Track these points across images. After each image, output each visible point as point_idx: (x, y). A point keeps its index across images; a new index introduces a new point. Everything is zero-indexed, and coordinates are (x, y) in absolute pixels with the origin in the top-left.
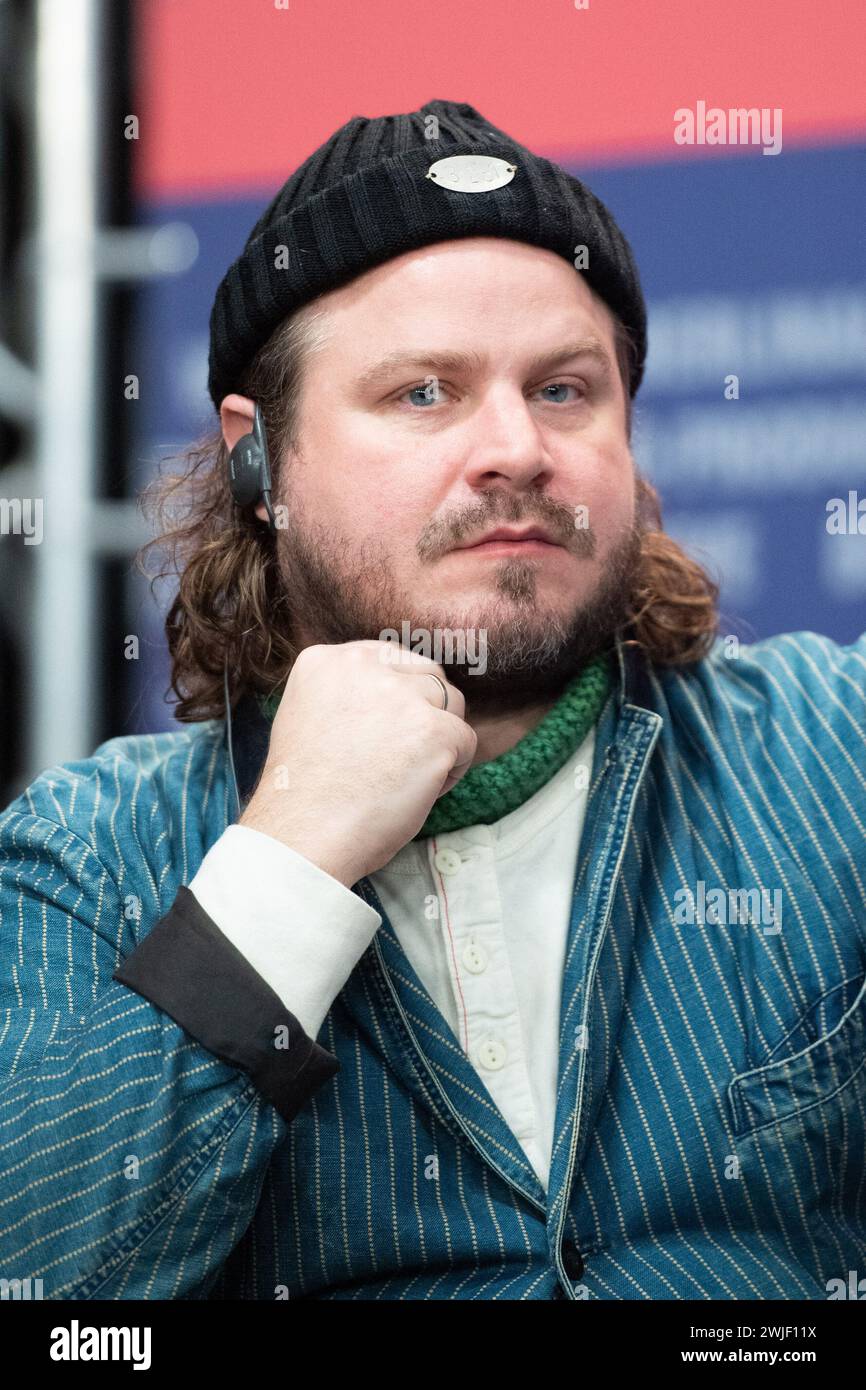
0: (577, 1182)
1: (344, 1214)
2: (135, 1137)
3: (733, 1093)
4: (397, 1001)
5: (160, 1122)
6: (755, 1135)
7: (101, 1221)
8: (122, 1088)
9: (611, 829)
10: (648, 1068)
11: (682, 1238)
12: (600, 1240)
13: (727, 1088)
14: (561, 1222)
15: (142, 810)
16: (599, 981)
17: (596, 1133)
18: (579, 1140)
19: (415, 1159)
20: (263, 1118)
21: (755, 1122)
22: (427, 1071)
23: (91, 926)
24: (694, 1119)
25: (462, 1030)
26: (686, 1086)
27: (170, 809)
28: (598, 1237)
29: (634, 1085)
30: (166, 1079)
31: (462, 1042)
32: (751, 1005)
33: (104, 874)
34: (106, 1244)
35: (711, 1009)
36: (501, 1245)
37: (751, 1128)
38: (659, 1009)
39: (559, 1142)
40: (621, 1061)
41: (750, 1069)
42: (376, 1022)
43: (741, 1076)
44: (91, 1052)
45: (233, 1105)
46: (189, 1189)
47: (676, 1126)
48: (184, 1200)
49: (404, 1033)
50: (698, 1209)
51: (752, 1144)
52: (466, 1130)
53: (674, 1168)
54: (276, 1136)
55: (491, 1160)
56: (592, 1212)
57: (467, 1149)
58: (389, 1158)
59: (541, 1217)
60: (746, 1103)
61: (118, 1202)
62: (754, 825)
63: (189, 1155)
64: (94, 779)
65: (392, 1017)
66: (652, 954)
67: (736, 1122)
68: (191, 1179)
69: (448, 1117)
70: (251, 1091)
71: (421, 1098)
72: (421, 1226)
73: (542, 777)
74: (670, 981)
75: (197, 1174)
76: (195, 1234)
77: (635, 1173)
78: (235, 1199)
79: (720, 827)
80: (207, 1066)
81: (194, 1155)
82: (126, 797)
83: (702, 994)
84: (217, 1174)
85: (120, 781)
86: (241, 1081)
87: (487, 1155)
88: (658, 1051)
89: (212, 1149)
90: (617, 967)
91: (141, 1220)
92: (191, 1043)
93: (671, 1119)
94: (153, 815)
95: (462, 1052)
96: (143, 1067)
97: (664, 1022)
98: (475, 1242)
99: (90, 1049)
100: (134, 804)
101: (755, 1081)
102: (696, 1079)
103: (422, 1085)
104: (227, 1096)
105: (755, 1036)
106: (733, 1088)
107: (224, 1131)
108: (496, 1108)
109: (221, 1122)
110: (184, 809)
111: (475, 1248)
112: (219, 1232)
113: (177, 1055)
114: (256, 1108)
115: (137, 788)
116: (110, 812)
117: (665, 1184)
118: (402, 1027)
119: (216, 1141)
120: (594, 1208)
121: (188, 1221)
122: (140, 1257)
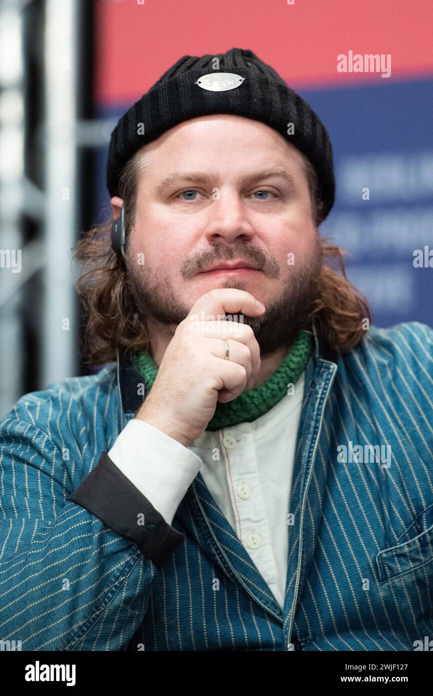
0: (298, 607)
1: (178, 623)
2: (81, 579)
3: (378, 560)
4: (204, 514)
5: (93, 570)
6: (390, 581)
7: (66, 622)
8: (73, 553)
9: (313, 424)
10: (335, 547)
11: (353, 635)
12: (310, 636)
13: (375, 558)
14: (290, 626)
15: (73, 416)
16: (308, 502)
17: (308, 581)
18: (300, 585)
19: (215, 595)
20: (146, 566)
21: (390, 575)
22: (220, 550)
23: (49, 475)
24: (358, 574)
25: (238, 528)
26: (354, 557)
27: (87, 415)
28: (309, 635)
29: (328, 556)
30: (95, 548)
31: (238, 535)
32: (388, 515)
33: (55, 449)
34: (69, 634)
35: (367, 517)
36: (260, 638)
37: (388, 578)
38: (340, 517)
39: (289, 586)
40: (321, 544)
41: (387, 548)
42: (194, 525)
43: (383, 551)
44: (56, 536)
45: (130, 560)
46: (109, 604)
47: (349, 577)
48: (107, 610)
49: (208, 531)
50: (361, 620)
51: (389, 586)
52: (240, 580)
53: (348, 598)
54: (153, 575)
55: (254, 595)
56: (306, 622)
57: (241, 590)
58: (201, 594)
59: (280, 624)
60: (385, 565)
61: (73, 612)
62: (388, 422)
63: (108, 586)
64: (49, 401)
65: (202, 522)
66: (337, 488)
67: (380, 575)
68: (110, 599)
69: (231, 574)
70: (139, 552)
71: (217, 563)
72: (218, 629)
73: (278, 398)
74: (346, 502)
75: (113, 596)
76: (114, 627)
77: (328, 602)
78: (133, 608)
79: (371, 423)
80: (116, 540)
81: (111, 587)
82: (65, 410)
83: (362, 509)
84: (124, 596)
85: (62, 402)
86: (134, 548)
87: (251, 593)
88: (340, 539)
89: (121, 583)
90: (318, 495)
91: (85, 621)
92: (107, 529)
93: (347, 574)
94: (78, 418)
95: (238, 539)
96: (85, 542)
97: (343, 524)
98: (246, 637)
99: (56, 535)
100: (69, 413)
101: (390, 554)
102: (360, 553)
103: (217, 557)
104: (126, 555)
105: (390, 530)
106: (378, 558)
107: (126, 573)
108: (256, 568)
109: (124, 569)
110: (95, 415)
111: (246, 640)
112: (126, 626)
113: (99, 535)
114: (142, 561)
115: (70, 404)
116: (57, 418)
117: (344, 607)
118: (207, 527)
119: (122, 579)
120: (307, 620)
121: (109, 620)
122: (86, 640)
